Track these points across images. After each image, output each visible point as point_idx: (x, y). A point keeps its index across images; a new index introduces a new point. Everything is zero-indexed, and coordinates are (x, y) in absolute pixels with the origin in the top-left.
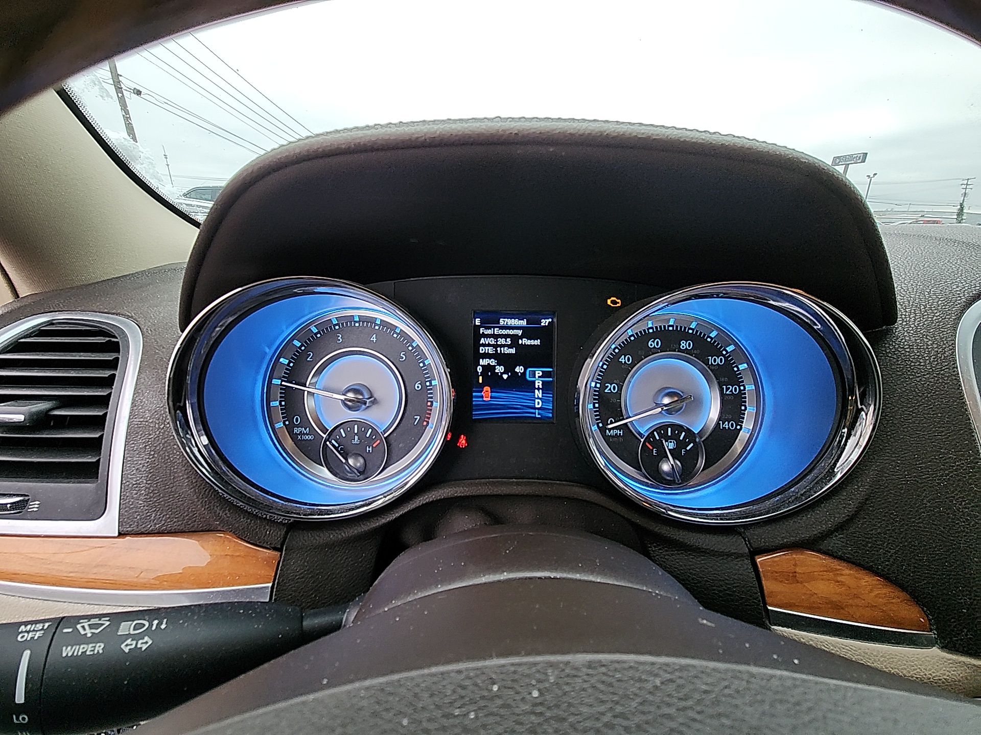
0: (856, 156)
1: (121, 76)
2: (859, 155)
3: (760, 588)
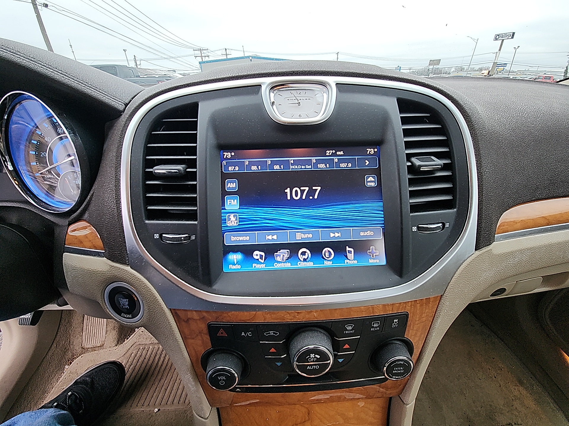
0: (508, 34)
2: (510, 34)
3: (65, 238)
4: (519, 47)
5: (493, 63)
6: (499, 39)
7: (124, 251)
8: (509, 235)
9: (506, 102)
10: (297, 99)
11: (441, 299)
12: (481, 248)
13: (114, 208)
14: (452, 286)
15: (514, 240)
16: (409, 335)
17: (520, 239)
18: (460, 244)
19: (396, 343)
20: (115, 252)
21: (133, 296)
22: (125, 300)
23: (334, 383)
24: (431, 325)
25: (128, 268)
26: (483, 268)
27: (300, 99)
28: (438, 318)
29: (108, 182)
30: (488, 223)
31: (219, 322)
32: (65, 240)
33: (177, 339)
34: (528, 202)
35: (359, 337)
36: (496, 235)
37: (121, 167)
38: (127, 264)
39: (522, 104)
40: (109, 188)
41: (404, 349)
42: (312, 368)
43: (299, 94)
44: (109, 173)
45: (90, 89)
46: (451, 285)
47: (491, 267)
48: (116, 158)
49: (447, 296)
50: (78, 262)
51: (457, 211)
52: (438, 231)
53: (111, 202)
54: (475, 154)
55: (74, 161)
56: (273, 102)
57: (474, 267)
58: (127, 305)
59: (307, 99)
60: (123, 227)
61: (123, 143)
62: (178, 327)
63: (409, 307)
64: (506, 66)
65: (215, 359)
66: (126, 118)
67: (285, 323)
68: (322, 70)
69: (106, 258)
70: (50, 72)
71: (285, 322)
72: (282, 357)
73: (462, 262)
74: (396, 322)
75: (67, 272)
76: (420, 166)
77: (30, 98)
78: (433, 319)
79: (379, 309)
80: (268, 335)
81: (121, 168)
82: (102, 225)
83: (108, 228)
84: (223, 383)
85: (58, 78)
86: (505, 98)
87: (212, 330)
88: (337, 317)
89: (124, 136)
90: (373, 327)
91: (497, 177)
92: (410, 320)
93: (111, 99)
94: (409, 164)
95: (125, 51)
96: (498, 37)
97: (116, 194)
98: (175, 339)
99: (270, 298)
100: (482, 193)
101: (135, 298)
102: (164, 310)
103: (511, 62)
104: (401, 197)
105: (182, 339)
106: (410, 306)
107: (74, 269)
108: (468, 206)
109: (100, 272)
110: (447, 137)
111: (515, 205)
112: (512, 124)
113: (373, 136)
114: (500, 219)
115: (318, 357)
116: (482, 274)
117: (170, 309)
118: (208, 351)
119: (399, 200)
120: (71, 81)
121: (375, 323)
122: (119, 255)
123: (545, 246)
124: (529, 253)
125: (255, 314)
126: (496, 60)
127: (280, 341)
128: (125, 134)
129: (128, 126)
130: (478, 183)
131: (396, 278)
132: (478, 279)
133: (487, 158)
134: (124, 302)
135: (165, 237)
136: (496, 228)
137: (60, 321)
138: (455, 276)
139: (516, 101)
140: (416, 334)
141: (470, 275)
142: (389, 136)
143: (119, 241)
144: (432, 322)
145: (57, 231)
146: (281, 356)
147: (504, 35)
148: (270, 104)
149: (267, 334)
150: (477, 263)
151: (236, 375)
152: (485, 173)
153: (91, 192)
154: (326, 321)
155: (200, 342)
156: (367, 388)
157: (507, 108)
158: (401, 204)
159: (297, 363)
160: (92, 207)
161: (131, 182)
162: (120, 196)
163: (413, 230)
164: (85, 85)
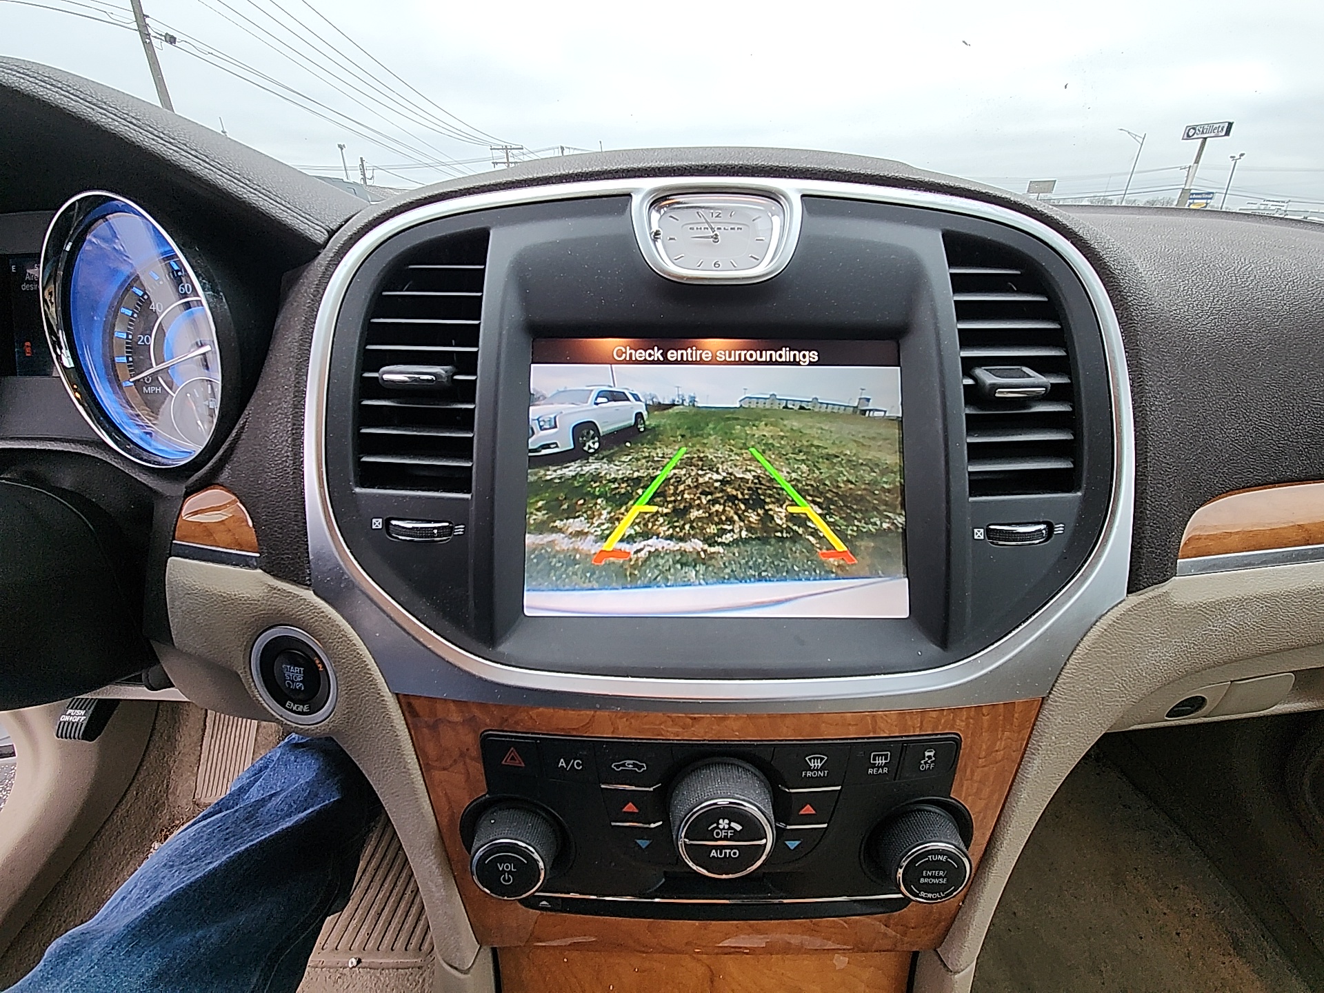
0: (1218, 125)
1: (148, 16)
2: (1222, 125)
3: (176, 524)
4: (1242, 155)
5: (1180, 191)
6: (1195, 136)
7: (302, 553)
8: (1213, 562)
9: (1205, 255)
10: (712, 228)
11: (1041, 707)
12: (1141, 587)
13: (288, 456)
14: (1068, 677)
15: (1225, 576)
16: (964, 792)
17: (1240, 574)
18: (1090, 575)
19: (930, 811)
20: (283, 554)
21: (314, 662)
22: (297, 669)
23: (777, 901)
24: (1017, 771)
25: (309, 595)
26: (1148, 636)
27: (719, 229)
28: (1033, 754)
29: (279, 397)
30: (1159, 527)
31: (506, 731)
32: (175, 528)
33: (409, 767)
34: (1259, 485)
35: (839, 788)
36: (1179, 561)
37: (310, 365)
38: (306, 585)
39: (1242, 260)
40: (279, 411)
41: (950, 828)
42: (721, 854)
43: (717, 216)
44: (282, 376)
45: (255, 194)
46: (1068, 673)
47: (1168, 636)
48: (300, 345)
49: (1056, 701)
50: (200, 578)
51: (1084, 495)
52: (1037, 541)
53: (282, 442)
54: (1128, 365)
55: (209, 356)
56: (657, 231)
57: (1126, 633)
58: (301, 682)
59: (734, 229)
60: (304, 498)
61: (317, 312)
62: (412, 739)
63: (962, 721)
64: (1211, 199)
65: (493, 821)
66: (329, 259)
67: (661, 741)
68: (770, 164)
69: (260, 571)
70: (171, 151)
71: (663, 740)
72: (653, 826)
73: (1095, 619)
74: (929, 757)
75: (173, 601)
76: (995, 387)
77: (126, 209)
78: (1022, 757)
79: (889, 721)
80: (621, 768)
81: (310, 368)
82: (258, 495)
83: (271, 501)
84: (509, 879)
85: (187, 165)
86: (1202, 246)
87: (491, 748)
88: (786, 733)
89: (321, 298)
90: (873, 766)
91: (1182, 422)
92: (963, 756)
93: (299, 217)
94: (970, 382)
95: (341, 147)
96: (1192, 131)
97: (294, 424)
98: (405, 768)
99: (630, 679)
100: (1144, 456)
101: (320, 666)
102: (382, 696)
103: (1224, 189)
104: (947, 456)
105: (421, 769)
106: (964, 718)
107: (190, 592)
108: (1111, 485)
109: (245, 600)
110: (1060, 324)
111: (1227, 491)
112: (1218, 301)
113: (885, 316)
114: (1189, 523)
115: (739, 828)
116: (1144, 652)
117: (397, 694)
118: (478, 802)
119: (943, 463)
120: (215, 172)
121: (879, 755)
122: (292, 562)
123: (1300, 594)
124: (1262, 607)
125: (593, 716)
126: (1188, 184)
127: (650, 787)
128: (324, 292)
129: (331, 275)
130: (1135, 430)
131: (933, 649)
132: (1136, 665)
133: (1158, 375)
134: (294, 674)
135: (395, 525)
136: (1180, 542)
137: (151, 736)
138: (1077, 651)
139: (1229, 254)
140: (979, 790)
141: (1114, 653)
142: (923, 316)
143: (292, 531)
144: (1019, 764)
145: (160, 509)
146: (650, 824)
147: (1206, 127)
148: (649, 235)
149: (618, 766)
150: (1131, 623)
151: (541, 864)
152: (1153, 408)
153: (241, 422)
154: (759, 743)
155: (459, 778)
156: (857, 922)
157: (1206, 266)
158: (947, 473)
159: (686, 840)
160: (239, 455)
161: (330, 399)
162: (303, 429)
163: (976, 537)
164: (246, 184)
